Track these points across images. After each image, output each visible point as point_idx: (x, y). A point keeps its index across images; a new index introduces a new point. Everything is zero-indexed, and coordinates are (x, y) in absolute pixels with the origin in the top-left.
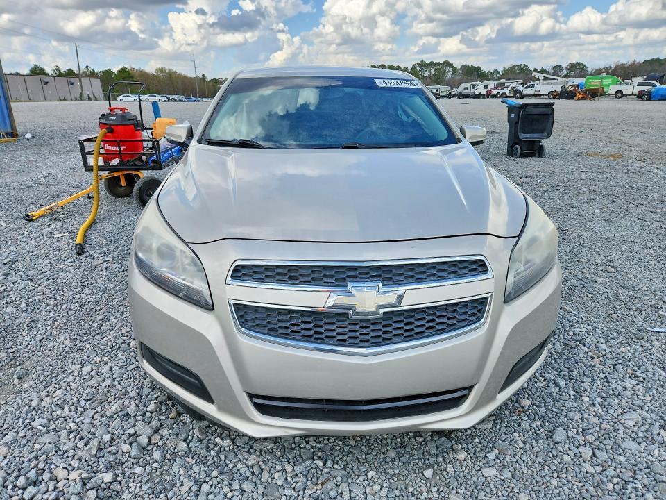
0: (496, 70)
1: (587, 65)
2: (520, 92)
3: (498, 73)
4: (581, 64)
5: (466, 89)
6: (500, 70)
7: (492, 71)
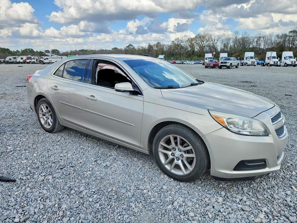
0: (17, 51)
1: (59, 51)
2: (42, 61)
3: (19, 52)
4: (57, 50)
5: (10, 59)
6: (20, 51)
7: (16, 51)
